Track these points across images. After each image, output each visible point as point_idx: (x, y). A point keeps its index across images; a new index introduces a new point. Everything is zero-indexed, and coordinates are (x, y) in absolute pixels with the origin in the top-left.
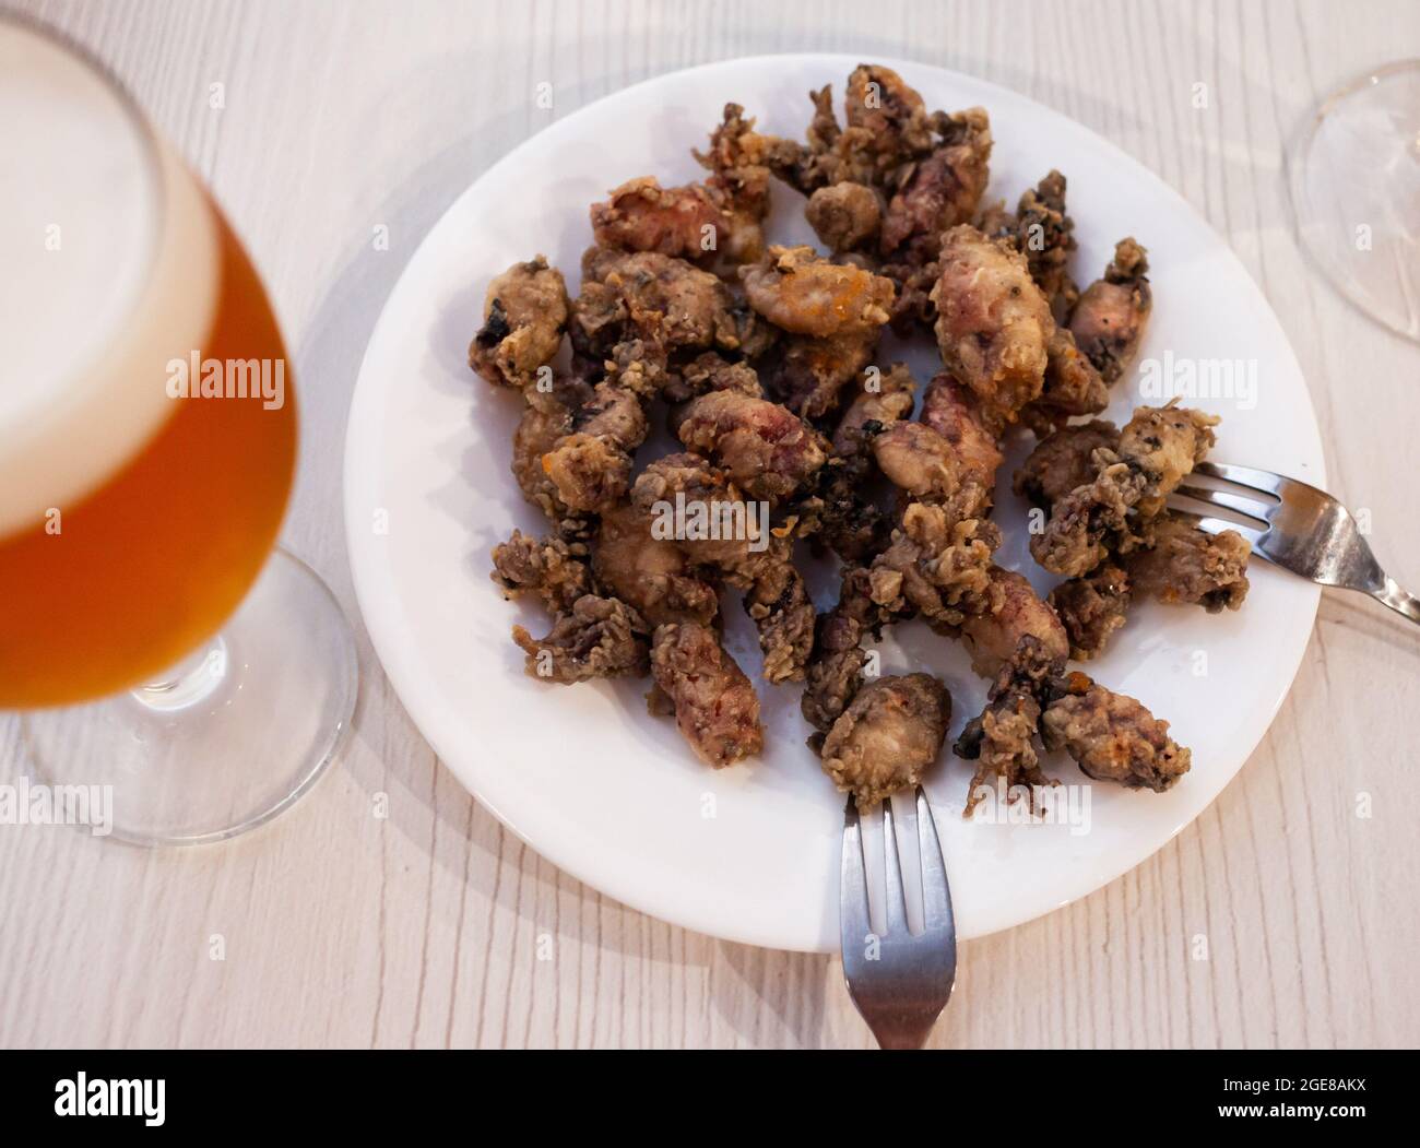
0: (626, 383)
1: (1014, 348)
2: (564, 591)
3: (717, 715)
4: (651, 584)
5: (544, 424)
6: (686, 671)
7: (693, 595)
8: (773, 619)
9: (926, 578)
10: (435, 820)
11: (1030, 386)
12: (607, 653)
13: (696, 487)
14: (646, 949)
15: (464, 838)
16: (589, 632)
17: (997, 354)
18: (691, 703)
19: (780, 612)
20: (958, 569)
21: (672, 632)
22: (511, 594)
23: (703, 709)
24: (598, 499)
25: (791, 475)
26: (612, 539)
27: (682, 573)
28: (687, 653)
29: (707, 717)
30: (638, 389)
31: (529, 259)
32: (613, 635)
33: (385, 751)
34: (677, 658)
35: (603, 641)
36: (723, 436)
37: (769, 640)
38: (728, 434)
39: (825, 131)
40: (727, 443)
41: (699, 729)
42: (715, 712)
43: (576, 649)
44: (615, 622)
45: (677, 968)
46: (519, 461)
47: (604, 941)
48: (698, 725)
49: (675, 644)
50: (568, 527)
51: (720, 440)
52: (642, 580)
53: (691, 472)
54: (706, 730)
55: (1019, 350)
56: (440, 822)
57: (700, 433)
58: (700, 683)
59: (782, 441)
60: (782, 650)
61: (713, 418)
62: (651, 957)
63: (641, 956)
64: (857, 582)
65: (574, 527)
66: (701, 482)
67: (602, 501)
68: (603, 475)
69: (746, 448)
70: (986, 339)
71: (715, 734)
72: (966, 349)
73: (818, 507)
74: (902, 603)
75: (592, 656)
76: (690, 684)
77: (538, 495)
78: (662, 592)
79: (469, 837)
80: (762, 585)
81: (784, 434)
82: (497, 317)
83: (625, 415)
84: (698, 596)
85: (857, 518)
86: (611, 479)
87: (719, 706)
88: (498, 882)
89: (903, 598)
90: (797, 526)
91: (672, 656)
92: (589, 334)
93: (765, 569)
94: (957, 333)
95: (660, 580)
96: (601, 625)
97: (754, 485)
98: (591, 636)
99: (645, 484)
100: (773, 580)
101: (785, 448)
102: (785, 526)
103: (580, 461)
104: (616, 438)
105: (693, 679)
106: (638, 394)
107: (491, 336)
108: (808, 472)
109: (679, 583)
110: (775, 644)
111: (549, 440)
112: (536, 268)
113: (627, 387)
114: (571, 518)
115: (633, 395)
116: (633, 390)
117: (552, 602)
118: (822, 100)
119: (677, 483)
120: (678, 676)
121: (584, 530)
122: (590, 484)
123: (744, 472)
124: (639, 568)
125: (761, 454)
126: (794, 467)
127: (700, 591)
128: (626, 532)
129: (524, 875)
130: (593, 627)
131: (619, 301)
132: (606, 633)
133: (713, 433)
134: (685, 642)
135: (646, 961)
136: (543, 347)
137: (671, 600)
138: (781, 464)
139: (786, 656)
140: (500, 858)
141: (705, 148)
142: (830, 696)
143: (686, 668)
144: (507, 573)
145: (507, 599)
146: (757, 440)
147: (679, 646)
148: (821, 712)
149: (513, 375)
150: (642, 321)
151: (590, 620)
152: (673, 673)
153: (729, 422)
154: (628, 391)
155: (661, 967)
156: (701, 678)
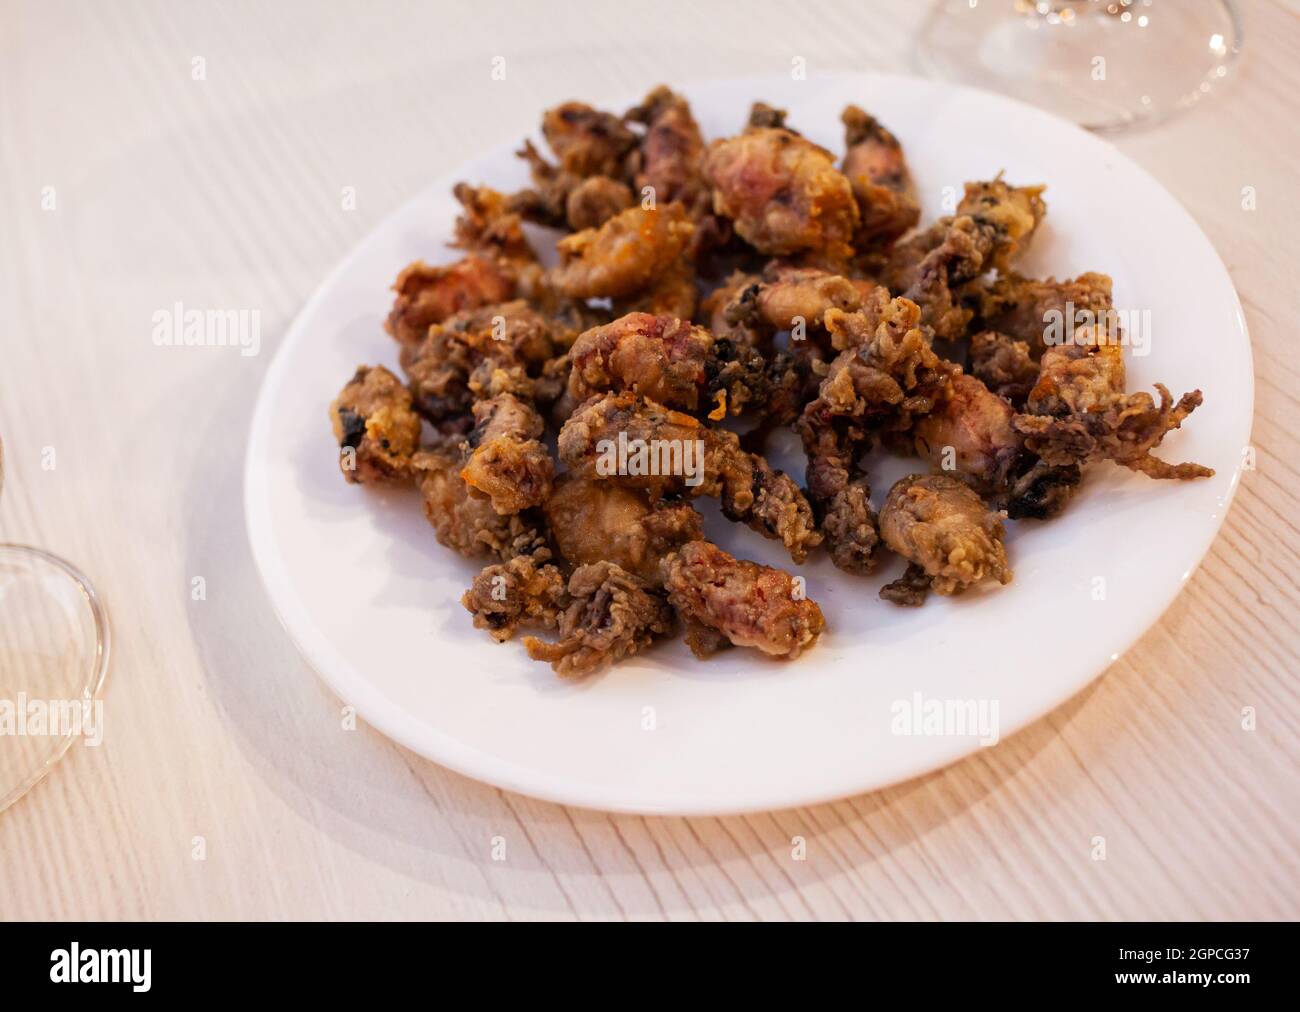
0: (498, 387)
1: (813, 179)
2: (552, 596)
3: (765, 601)
4: (629, 537)
5: (445, 478)
6: (709, 580)
7: (674, 519)
8: (761, 498)
9: (873, 366)
10: (556, 878)
11: (848, 208)
12: (626, 606)
13: (616, 413)
14: (841, 861)
15: (595, 877)
16: (598, 599)
17: (803, 198)
18: (732, 602)
19: (763, 491)
20: (898, 339)
21: (675, 559)
22: (504, 633)
23: (747, 601)
24: (534, 485)
25: (693, 357)
26: (567, 522)
27: (650, 509)
28: (701, 562)
29: (756, 607)
30: (511, 388)
31: (351, 375)
32: (622, 587)
33: (467, 851)
34: (694, 572)
35: (615, 597)
36: (611, 356)
37: (770, 510)
38: (614, 352)
39: (544, 172)
40: (619, 361)
41: (755, 622)
42: (760, 599)
43: (595, 622)
44: (616, 575)
45: (885, 860)
46: (441, 525)
47: (796, 880)
48: (751, 617)
49: (684, 565)
50: (521, 543)
51: (611, 363)
52: (617, 540)
53: (604, 404)
54: (762, 619)
55: (819, 178)
56: (563, 878)
57: (589, 369)
58: (729, 582)
59: (665, 335)
60: (787, 510)
61: (592, 346)
62: (853, 867)
63: (842, 871)
64: (813, 420)
65: (526, 539)
66: (618, 408)
67: (538, 488)
68: (525, 463)
69: (638, 351)
70: (784, 195)
71: (773, 617)
72: (775, 218)
73: (736, 368)
74: (863, 404)
75: (614, 615)
76: (720, 589)
77: (476, 537)
78: (643, 540)
79: (599, 873)
80: (731, 478)
81: (663, 329)
82: (349, 419)
83: (512, 411)
84: (679, 518)
85: (774, 373)
86: (535, 460)
87: (760, 592)
88: (655, 895)
89: (862, 399)
90: (728, 399)
91: (688, 573)
92: (441, 394)
93: (724, 457)
94: (758, 213)
95: (635, 528)
96: (605, 586)
97: (666, 381)
98: (602, 601)
99: (568, 438)
100: (737, 467)
101: (671, 340)
102: (717, 405)
103: (496, 460)
104: (518, 430)
105: (721, 584)
106: (514, 394)
107: (353, 435)
108: (706, 350)
109: (654, 518)
110: (777, 508)
111: (458, 490)
112: (362, 375)
113: (501, 392)
114: (518, 536)
115: (510, 395)
116: (508, 392)
117: (546, 613)
118: (529, 153)
119: (596, 420)
120: (705, 589)
121: (537, 537)
122: (518, 479)
123: (650, 375)
124: (608, 531)
125: (654, 350)
126: (691, 349)
127: (678, 511)
128: (576, 507)
129: (677, 873)
130: (598, 592)
131: (451, 343)
132: (614, 589)
133: (600, 360)
134: (691, 556)
135: (851, 874)
136: (407, 427)
137: (656, 541)
138: (677, 353)
139: (795, 515)
140: (643, 872)
141: (453, 239)
142: (856, 529)
143: (707, 576)
144: (487, 608)
145: (502, 641)
146: (642, 340)
147: (689, 561)
148: (858, 548)
149: (393, 455)
150: (480, 344)
151: (593, 588)
152: (699, 590)
153: (609, 342)
154: (504, 394)
155: (868, 870)
156: (729, 579)
